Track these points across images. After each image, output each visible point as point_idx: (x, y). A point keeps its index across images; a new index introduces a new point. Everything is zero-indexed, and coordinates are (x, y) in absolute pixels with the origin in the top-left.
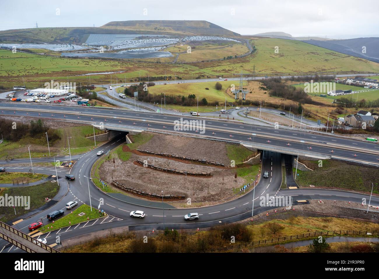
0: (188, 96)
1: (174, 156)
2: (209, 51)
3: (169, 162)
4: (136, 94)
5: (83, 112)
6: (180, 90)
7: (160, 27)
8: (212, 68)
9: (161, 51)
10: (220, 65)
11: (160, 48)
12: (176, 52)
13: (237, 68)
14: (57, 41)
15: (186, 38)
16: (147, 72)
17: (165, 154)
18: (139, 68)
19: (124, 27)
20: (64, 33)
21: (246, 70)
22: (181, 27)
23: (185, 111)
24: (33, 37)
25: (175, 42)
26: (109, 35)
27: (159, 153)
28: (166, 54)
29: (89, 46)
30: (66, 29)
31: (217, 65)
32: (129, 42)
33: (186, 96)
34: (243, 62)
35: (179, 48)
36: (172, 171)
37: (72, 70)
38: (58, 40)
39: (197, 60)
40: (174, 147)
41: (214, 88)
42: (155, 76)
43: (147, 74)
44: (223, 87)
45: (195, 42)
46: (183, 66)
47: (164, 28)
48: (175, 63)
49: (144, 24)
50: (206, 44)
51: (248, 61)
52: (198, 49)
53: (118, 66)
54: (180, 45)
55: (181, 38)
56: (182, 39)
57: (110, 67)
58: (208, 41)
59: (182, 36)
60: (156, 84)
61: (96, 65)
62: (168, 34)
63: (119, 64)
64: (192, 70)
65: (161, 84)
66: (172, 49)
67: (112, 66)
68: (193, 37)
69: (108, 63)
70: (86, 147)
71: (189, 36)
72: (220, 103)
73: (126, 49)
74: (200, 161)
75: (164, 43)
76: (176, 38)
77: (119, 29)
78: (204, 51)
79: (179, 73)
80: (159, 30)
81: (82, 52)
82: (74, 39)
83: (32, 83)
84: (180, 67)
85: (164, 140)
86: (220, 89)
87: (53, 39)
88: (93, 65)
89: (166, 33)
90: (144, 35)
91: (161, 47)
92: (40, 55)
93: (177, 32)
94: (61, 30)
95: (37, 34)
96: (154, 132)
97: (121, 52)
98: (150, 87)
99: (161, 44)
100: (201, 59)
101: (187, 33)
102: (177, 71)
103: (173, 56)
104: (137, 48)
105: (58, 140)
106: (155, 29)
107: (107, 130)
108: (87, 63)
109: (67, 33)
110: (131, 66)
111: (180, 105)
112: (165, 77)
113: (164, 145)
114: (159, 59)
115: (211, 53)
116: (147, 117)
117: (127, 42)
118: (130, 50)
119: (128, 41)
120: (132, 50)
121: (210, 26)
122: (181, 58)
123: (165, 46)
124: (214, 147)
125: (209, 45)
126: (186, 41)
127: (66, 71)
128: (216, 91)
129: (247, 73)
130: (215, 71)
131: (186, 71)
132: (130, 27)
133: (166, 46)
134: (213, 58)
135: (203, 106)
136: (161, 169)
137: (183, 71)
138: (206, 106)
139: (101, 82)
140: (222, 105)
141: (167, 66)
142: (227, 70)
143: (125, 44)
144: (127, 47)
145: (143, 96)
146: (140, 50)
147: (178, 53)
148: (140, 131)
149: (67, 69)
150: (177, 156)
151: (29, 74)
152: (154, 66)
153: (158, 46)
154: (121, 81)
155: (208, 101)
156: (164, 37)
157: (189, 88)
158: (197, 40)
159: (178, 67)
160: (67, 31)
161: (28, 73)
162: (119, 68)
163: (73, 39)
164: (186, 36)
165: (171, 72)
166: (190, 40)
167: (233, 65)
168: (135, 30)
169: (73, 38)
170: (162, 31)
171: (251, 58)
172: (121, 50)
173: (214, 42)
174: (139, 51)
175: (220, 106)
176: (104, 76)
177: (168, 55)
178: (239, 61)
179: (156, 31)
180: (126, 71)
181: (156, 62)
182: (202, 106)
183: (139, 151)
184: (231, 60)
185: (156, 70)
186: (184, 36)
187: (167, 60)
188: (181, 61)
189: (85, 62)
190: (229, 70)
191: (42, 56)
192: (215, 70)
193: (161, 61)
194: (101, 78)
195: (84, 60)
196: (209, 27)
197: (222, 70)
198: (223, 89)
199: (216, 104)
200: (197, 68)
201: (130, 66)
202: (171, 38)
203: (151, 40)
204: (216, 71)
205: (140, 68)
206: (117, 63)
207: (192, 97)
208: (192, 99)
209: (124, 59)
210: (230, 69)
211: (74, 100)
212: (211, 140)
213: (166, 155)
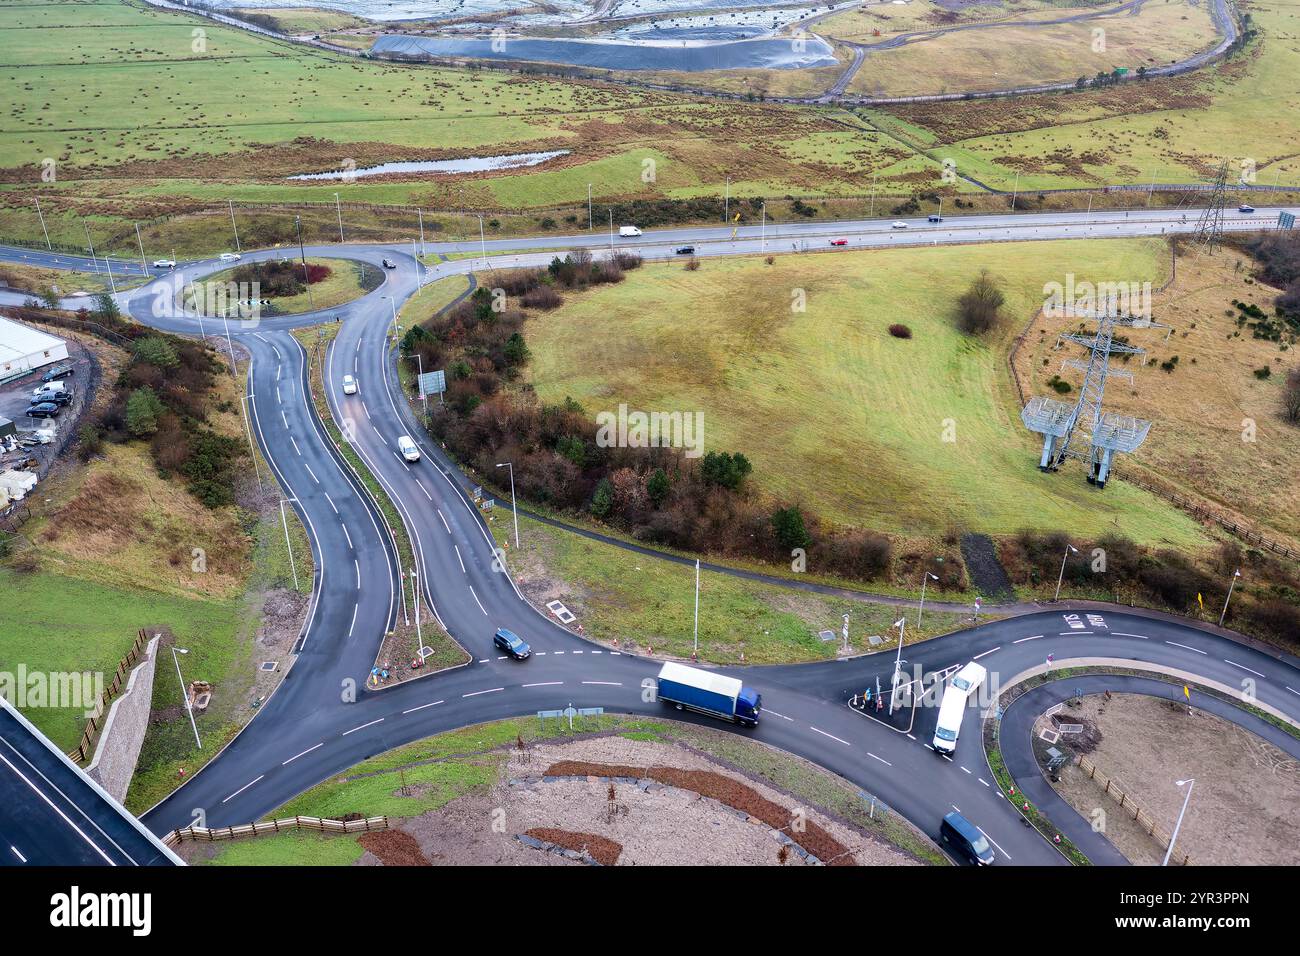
8: (1002, 140)
10: (1048, 124)
12: (859, 40)
13: (1138, 140)
18: (642, 130)
21: (1178, 158)
31: (1032, 120)
34: (1177, 105)
35: (882, 17)
39: (944, 89)
44: (1010, 303)
46: (862, 125)
48: (833, 102)
51: (1201, 102)
57: (516, 122)
61: (463, 109)
63: (570, 105)
84: (842, 128)
88: (452, 108)
92: (297, 42)
100: (967, 79)
102: (816, 159)
103: (837, 61)
108: (438, 94)
110: (615, 120)
112: (730, 200)
114: (767, 77)
122: (868, 73)
129: (1182, 177)
130: (1010, 161)
134: (1026, 80)
141: (783, 123)
142: (1077, 154)
147: (862, 46)
149: (321, 133)
151: (147, 156)
152: (721, 122)
154: (495, 224)
159: (834, 126)
162: (553, 130)
167: (1114, 126)
171: (1218, 85)
176: (429, 187)
178: (1152, 101)
181: (745, 92)
182: (769, 561)
184: (1115, 95)
185: (712, 149)
187: (798, 85)
188: (865, 89)
189: (436, 85)
190: (1089, 159)
192: (1013, 153)
193: (771, 90)
195: (445, 74)
197: (1049, 158)
200: (929, 137)
201: (610, 118)
204: (1019, 161)
205: (650, 131)
210: (1096, 146)
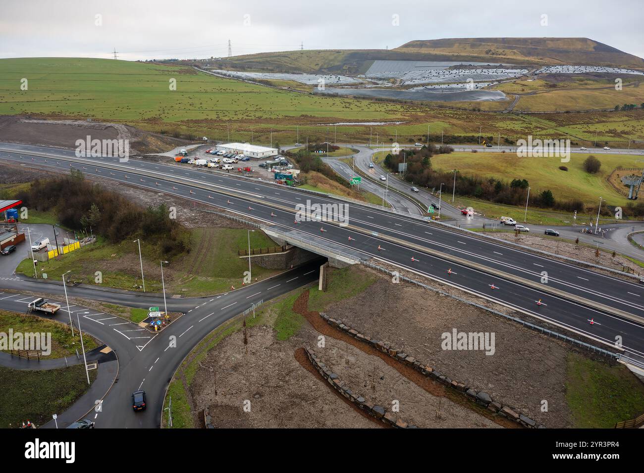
0: (510, 181)
1: (402, 355)
2: (585, 92)
3: (381, 375)
4: (403, 166)
5: (268, 197)
6: (500, 167)
7: (497, 50)
8: (585, 126)
9: (487, 90)
10: (604, 122)
11: (486, 84)
12: (515, 92)
14: (323, 70)
15: (543, 70)
16: (446, 125)
17: (381, 343)
18: (434, 117)
19: (433, 49)
20: (335, 58)
22: (536, 49)
23: (495, 215)
24: (290, 64)
25: (517, 76)
26: (404, 63)
27: (368, 338)
28: (494, 94)
29: (366, 78)
30: (340, 52)
31: (597, 120)
32: (434, 73)
33: (507, 180)
35: (524, 85)
36: (376, 413)
37: (316, 116)
38: (325, 69)
39: (556, 109)
40: (415, 327)
41: (580, 168)
42: (459, 135)
43: (445, 130)
44: (603, 167)
45: (560, 76)
46: (524, 119)
47: (504, 51)
48: (509, 112)
49: (468, 44)
50: (582, 80)
52: (563, 88)
53: (397, 112)
54: (526, 80)
55: (533, 68)
56: (534, 70)
57: (383, 113)
58: (587, 74)
59: (536, 65)
60: (456, 150)
61: (360, 109)
62: (509, 61)
63: (402, 110)
64: (540, 128)
65: (466, 150)
66: (508, 87)
67: (387, 112)
68: (557, 67)
69: (383, 107)
70: (229, 278)
71: (548, 66)
72: (586, 206)
73: (423, 85)
74: (472, 396)
75: (496, 75)
76: (522, 68)
77: (423, 52)
78: (573, 93)
79: (512, 131)
80: (493, 54)
81: (349, 87)
82: (349, 68)
83: (243, 132)
84: (516, 120)
85: (397, 298)
86: (595, 172)
87: (317, 68)
88: (355, 109)
89: (506, 60)
90: (464, 63)
91: (488, 83)
92: (282, 89)
93: (527, 59)
94: (332, 53)
95: (296, 60)
96: (380, 271)
97: (413, 90)
98: (442, 155)
99: (490, 77)
100: (566, 107)
101: (546, 60)
102: (509, 128)
103: (508, 99)
104: (444, 84)
105: (183, 254)
106: (487, 53)
107: (288, 244)
108: (347, 105)
109: (340, 58)
110: (422, 114)
111: (488, 200)
112: (478, 137)
113: (391, 314)
114: (479, 104)
115: (587, 96)
116: (386, 225)
117: (430, 74)
118: (430, 87)
119: (432, 71)
120: (434, 86)
121: (595, 48)
122: (522, 103)
123: (497, 81)
124: (530, 353)
125: (585, 81)
126: (542, 73)
127: (306, 116)
128: (584, 174)
130: (590, 132)
131: (526, 128)
132: (442, 49)
133: (499, 81)
134: (592, 107)
135: (544, 208)
136: (348, 396)
137: (519, 129)
138: (551, 210)
139: (355, 138)
140: (590, 209)
141: (491, 118)
142: (619, 132)
143: (426, 76)
144: (427, 81)
145: (415, 173)
146: (449, 87)
147: (518, 94)
148: (352, 262)
149: (309, 114)
150: (410, 359)
151: (248, 118)
152: (465, 117)
153: (483, 80)
154: (391, 140)
155: (557, 198)
156: (501, 67)
157: (521, 163)
158: (564, 72)
159: (512, 119)
160: (340, 55)
161: (247, 116)
162: (399, 116)
163: (347, 68)
164: (544, 65)
165: (497, 130)
166: (549, 72)
167: (634, 123)
168: (451, 54)
169: (348, 66)
170: (498, 56)
172: (415, 86)
173: (598, 76)
174: (446, 89)
175: (584, 213)
176: (364, 128)
177: (499, 97)
179: (488, 56)
180: (408, 122)
181: (471, 108)
182: (541, 208)
183: (324, 319)
184: (632, 113)
185: (465, 124)
186: (541, 65)
187: (493, 107)
188: (522, 108)
189: (345, 103)
190: (624, 132)
191: (284, 91)
192: (592, 130)
193: (482, 108)
194: (358, 132)
195: (346, 100)
196: (594, 50)
197: (607, 132)
198: (603, 173)
199: (575, 207)
200: (554, 124)
201: (420, 114)
202: (512, 69)
203: (474, 70)
204: (594, 132)
205: (438, 117)
206: (399, 107)
207: (520, 185)
208: (520, 190)
209: (414, 102)
210: (627, 129)
211: (276, 168)
212: (526, 326)
213: (384, 348)
